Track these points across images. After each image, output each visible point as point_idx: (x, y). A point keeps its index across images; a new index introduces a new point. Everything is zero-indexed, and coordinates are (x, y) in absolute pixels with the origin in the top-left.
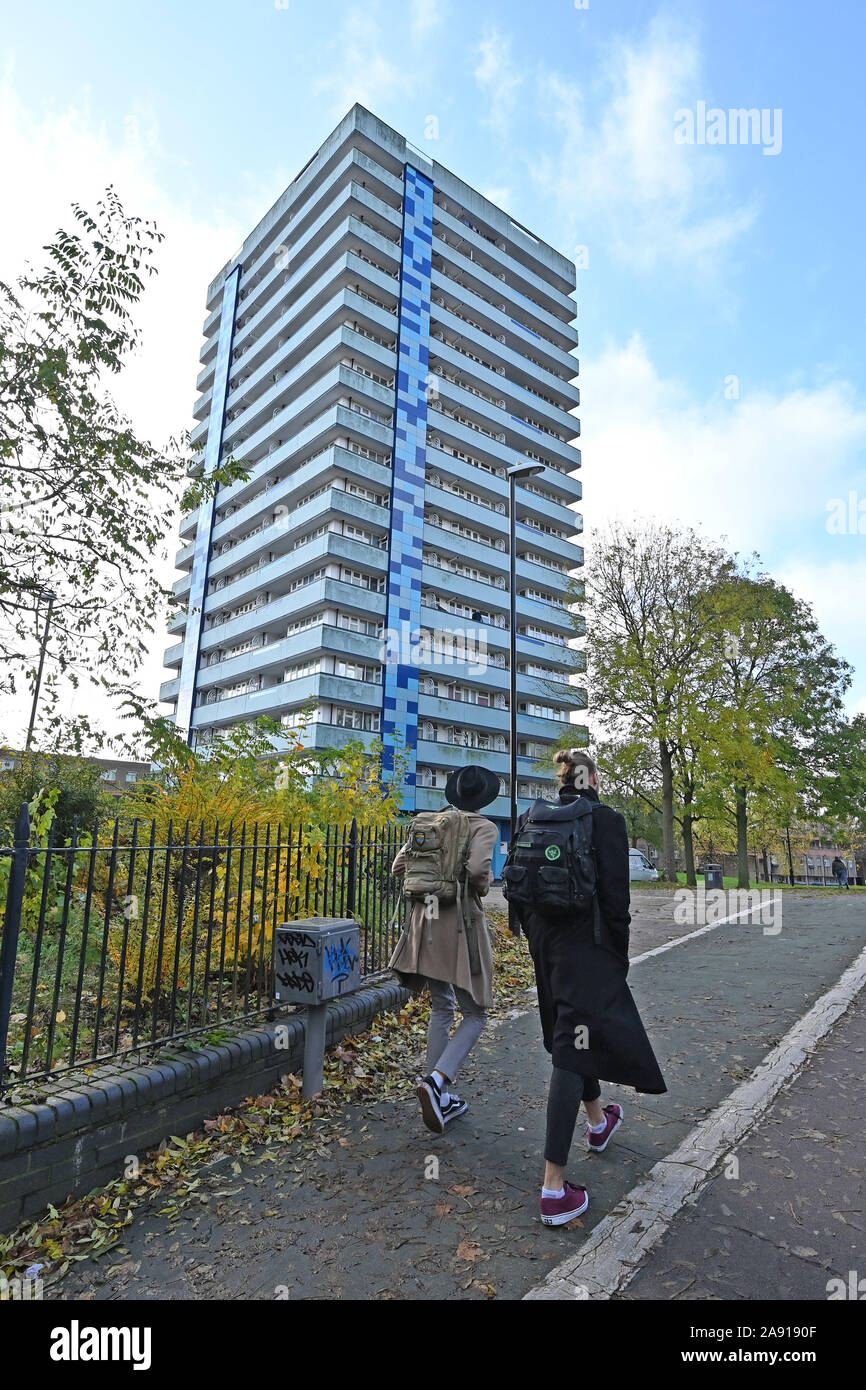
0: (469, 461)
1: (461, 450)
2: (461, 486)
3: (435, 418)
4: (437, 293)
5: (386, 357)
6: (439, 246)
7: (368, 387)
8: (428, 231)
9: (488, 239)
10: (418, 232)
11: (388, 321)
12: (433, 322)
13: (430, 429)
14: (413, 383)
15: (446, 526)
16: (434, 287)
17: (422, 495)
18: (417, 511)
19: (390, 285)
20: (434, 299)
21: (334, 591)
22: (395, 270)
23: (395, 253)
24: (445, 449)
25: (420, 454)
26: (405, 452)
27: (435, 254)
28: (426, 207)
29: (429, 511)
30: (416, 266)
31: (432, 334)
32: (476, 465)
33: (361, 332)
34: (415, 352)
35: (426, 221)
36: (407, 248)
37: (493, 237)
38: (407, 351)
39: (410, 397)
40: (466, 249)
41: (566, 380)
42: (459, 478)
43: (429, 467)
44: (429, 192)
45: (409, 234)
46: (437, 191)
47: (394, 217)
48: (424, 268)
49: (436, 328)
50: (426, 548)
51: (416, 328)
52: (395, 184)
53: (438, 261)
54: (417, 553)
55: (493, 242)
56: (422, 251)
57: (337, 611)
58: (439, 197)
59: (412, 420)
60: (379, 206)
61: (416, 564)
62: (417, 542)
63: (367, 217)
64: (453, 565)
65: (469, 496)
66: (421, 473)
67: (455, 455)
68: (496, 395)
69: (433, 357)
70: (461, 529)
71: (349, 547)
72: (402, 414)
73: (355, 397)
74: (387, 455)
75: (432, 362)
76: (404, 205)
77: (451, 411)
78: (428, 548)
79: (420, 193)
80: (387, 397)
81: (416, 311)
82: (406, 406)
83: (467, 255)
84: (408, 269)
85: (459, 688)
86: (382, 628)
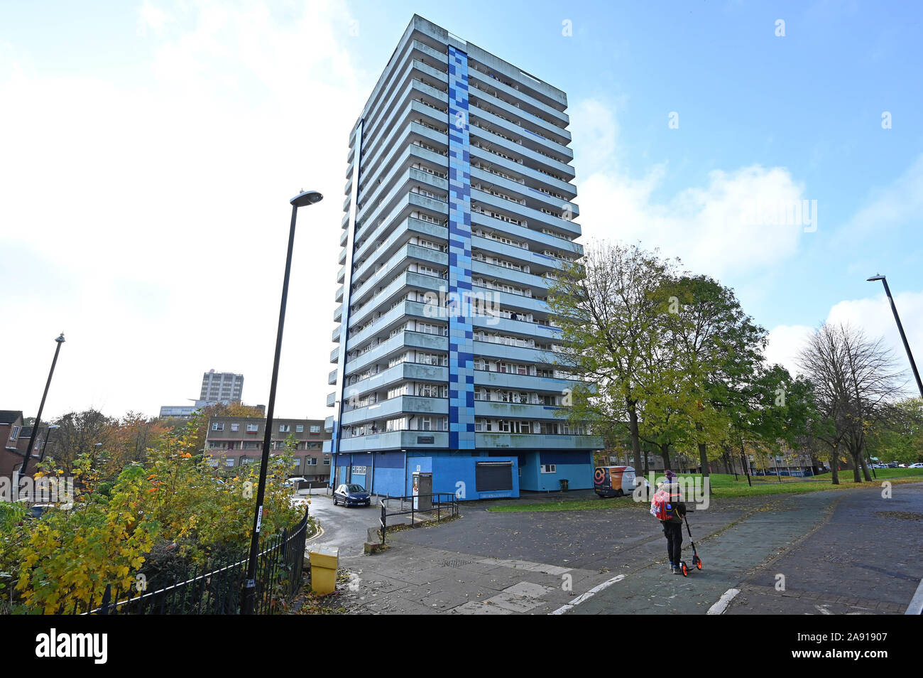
0: (503, 219)
1: (496, 212)
2: (497, 234)
3: (476, 194)
4: (473, 119)
5: (441, 160)
6: (474, 91)
7: (430, 179)
8: (465, 83)
9: (507, 84)
10: (458, 84)
11: (441, 138)
12: (471, 136)
13: (473, 201)
14: (460, 174)
15: (489, 261)
16: (471, 115)
17: (468, 243)
18: (467, 253)
19: (442, 117)
20: (472, 122)
21: (411, 308)
22: (445, 108)
23: (444, 97)
24: (486, 213)
25: (467, 218)
26: (456, 216)
27: (470, 96)
28: (463, 69)
29: (475, 252)
30: (458, 104)
31: (472, 143)
32: (507, 220)
33: (425, 147)
34: (460, 155)
35: (463, 77)
36: (451, 94)
37: (509, 82)
38: (454, 155)
39: (460, 182)
40: (492, 91)
41: (566, 163)
42: (495, 230)
43: (473, 224)
44: (464, 60)
45: (453, 86)
46: (469, 59)
47: (442, 77)
48: (464, 105)
49: (474, 140)
50: (474, 275)
51: (460, 141)
52: (442, 58)
53: (473, 100)
54: (468, 280)
55: (510, 85)
56: (462, 95)
57: (416, 321)
58: (472, 62)
59: (460, 196)
60: (432, 72)
61: (468, 287)
62: (467, 272)
63: (425, 79)
64: (495, 284)
65: (504, 240)
66: (468, 229)
67: (493, 216)
68: (517, 176)
69: (472, 157)
70: (499, 261)
71: (421, 279)
72: (453, 194)
73: (422, 186)
74: (445, 221)
75: (473, 160)
76: (448, 69)
77: (488, 189)
78: (476, 276)
79: (458, 61)
80: (442, 184)
81: (460, 131)
82: (456, 189)
83: (494, 95)
84: (453, 106)
85: (504, 364)
86: (447, 330)
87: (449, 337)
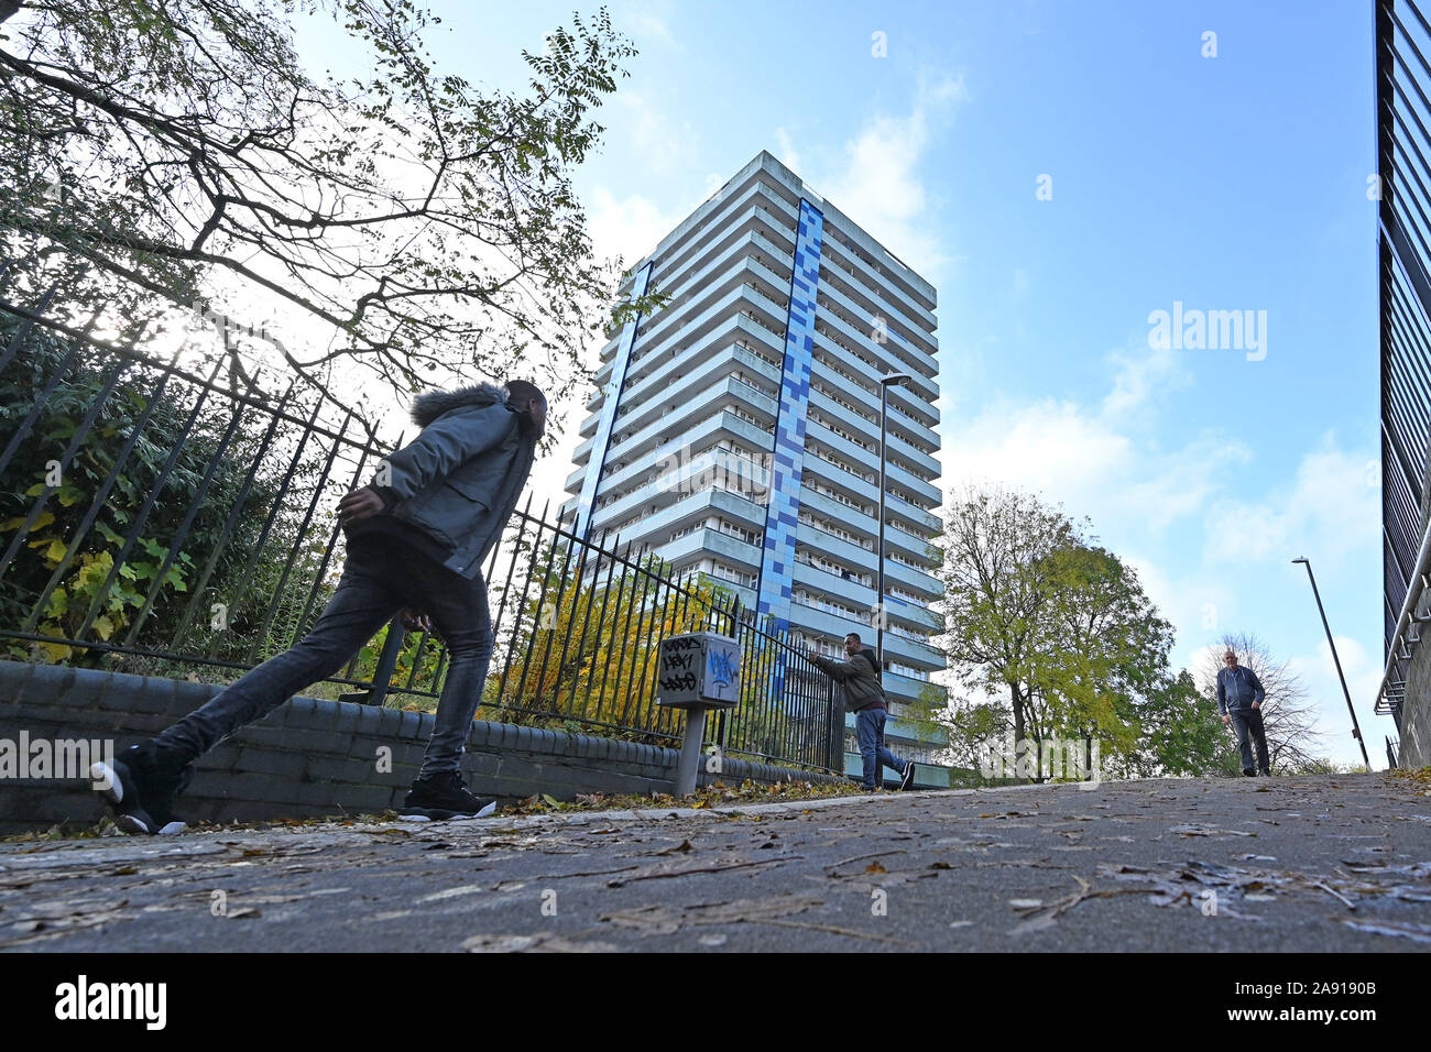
0: (844, 436)
1: (837, 425)
2: (836, 456)
3: (815, 396)
4: (822, 297)
5: (776, 342)
6: (826, 262)
7: (758, 365)
8: (818, 250)
9: (866, 262)
10: (808, 249)
11: (780, 314)
12: (817, 319)
13: (811, 405)
14: (798, 365)
15: (821, 490)
16: (820, 292)
17: (801, 461)
18: (795, 474)
19: (784, 287)
20: (820, 301)
21: (712, 541)
22: (789, 276)
23: (789, 262)
24: (823, 423)
25: (801, 426)
26: (787, 422)
27: (821, 267)
28: (815, 231)
29: (806, 475)
30: (805, 273)
31: (816, 328)
32: (850, 439)
33: (755, 320)
34: (801, 341)
35: (816, 242)
36: (798, 259)
37: (870, 261)
38: (794, 339)
39: (796, 376)
40: (848, 267)
41: (929, 401)
42: (834, 449)
43: (808, 437)
44: (819, 221)
45: (801, 249)
46: (825, 221)
47: (790, 236)
48: (812, 276)
49: (819, 324)
50: (802, 508)
51: (803, 322)
52: (793, 213)
53: (824, 273)
54: (794, 512)
55: (870, 264)
56: (811, 264)
57: (714, 561)
58: (827, 226)
59: (795, 396)
60: (777, 226)
61: (792, 522)
62: (794, 502)
63: (765, 232)
64: (826, 526)
66: (801, 441)
67: (832, 429)
68: (869, 383)
69: (816, 346)
70: (834, 494)
71: (731, 501)
72: (786, 390)
73: (745, 371)
74: (772, 425)
75: (815, 350)
76: (798, 227)
77: (829, 392)
78: (804, 509)
79: (812, 221)
80: (774, 374)
81: (804, 308)
82: (791, 384)
83: (849, 272)
84: (798, 275)
85: (826, 644)
86: (757, 580)
87: (759, 591)
